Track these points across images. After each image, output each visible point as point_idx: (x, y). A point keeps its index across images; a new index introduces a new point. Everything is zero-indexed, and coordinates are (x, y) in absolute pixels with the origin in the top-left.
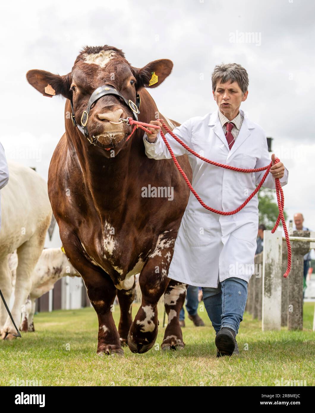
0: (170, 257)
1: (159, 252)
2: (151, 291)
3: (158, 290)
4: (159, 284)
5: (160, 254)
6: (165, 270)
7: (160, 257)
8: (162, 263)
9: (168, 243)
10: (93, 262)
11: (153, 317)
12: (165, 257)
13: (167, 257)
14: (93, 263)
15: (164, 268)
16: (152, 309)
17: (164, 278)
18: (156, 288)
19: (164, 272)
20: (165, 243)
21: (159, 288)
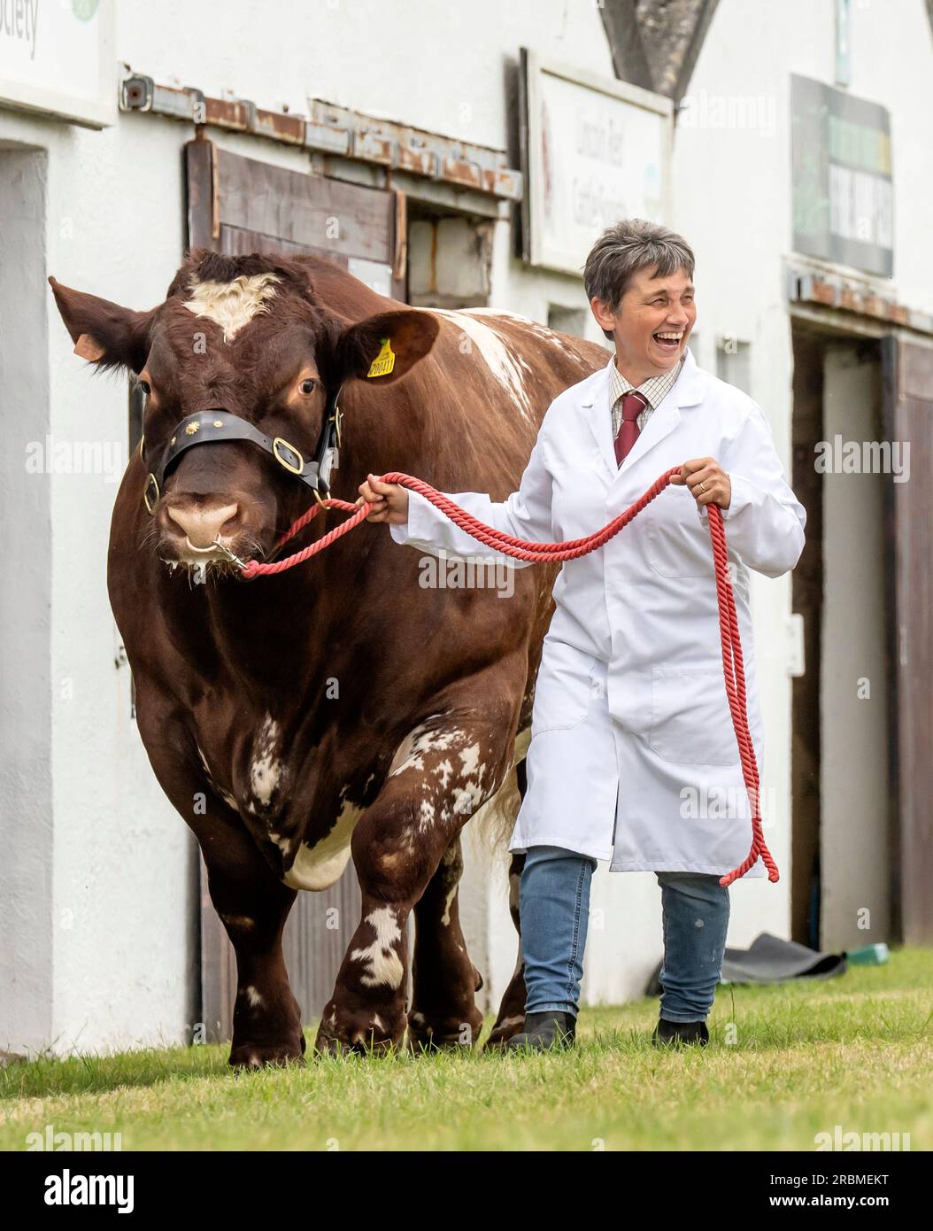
0: (448, 774)
1: (415, 759)
2: (389, 860)
3: (409, 858)
4: (411, 840)
5: (419, 764)
6: (432, 805)
7: (420, 770)
8: (424, 786)
9: (444, 738)
10: (227, 800)
11: (397, 940)
12: (435, 772)
13: (441, 774)
14: (228, 804)
15: (428, 801)
16: (392, 917)
17: (428, 827)
18: (402, 850)
19: (429, 812)
20: (435, 739)
21: (411, 850)
